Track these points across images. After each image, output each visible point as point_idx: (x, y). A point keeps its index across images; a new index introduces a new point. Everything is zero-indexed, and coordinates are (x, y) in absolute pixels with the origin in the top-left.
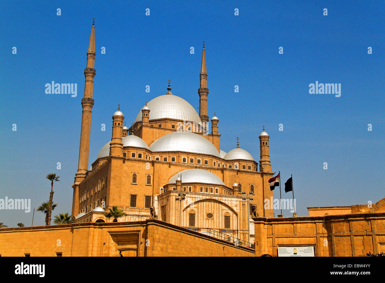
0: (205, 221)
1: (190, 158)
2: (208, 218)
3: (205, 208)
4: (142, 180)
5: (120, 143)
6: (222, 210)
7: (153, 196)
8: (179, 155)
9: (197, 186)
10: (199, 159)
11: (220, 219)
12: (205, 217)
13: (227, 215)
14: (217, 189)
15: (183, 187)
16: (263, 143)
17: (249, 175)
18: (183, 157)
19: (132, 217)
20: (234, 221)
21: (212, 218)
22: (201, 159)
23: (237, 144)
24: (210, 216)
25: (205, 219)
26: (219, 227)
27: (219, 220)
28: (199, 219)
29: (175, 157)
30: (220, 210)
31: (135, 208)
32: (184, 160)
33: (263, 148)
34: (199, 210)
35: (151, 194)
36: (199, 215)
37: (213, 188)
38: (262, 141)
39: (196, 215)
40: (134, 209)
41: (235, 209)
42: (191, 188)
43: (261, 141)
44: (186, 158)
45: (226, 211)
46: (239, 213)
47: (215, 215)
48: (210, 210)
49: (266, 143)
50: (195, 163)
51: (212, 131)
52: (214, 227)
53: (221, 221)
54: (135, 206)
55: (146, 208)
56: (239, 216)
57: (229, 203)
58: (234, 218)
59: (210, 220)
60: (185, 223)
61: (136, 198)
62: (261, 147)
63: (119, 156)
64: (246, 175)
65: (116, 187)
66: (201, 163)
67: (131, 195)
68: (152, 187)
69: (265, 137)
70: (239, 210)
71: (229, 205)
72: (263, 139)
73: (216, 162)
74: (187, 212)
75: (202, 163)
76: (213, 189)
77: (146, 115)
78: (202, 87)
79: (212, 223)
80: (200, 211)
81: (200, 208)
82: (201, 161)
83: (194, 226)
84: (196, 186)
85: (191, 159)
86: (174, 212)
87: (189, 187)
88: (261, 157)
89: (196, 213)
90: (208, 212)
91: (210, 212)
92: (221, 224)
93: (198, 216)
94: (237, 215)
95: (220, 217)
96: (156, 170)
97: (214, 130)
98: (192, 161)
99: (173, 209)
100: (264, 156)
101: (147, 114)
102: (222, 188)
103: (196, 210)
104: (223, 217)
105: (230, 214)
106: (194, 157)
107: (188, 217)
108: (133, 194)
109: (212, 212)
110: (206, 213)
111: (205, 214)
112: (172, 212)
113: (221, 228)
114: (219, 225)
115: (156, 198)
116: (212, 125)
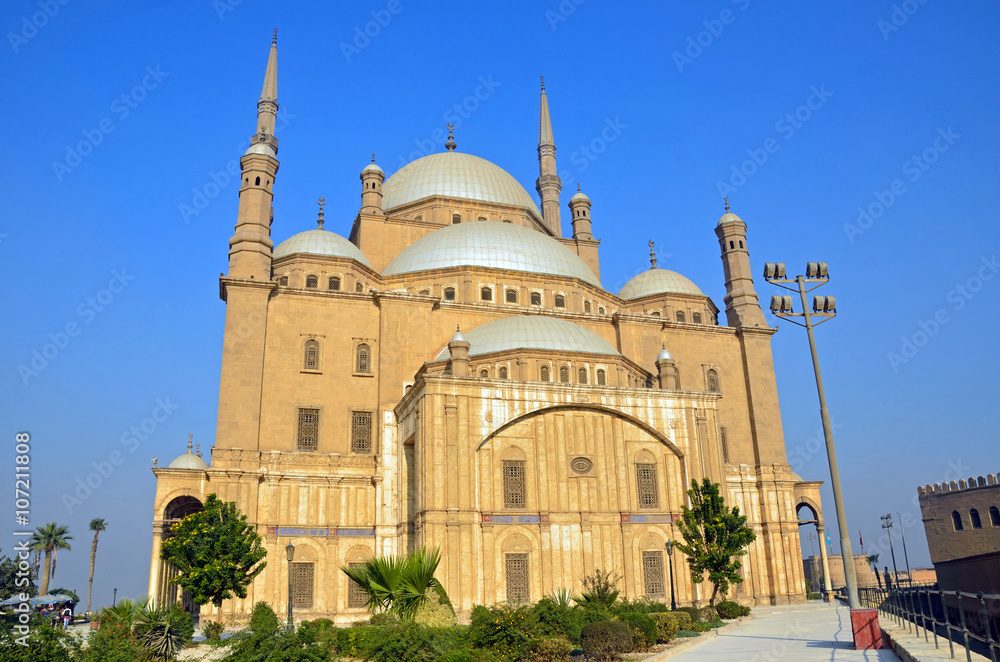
0: (563, 486)
1: (505, 287)
2: (575, 475)
3: (561, 438)
4: (338, 357)
5: (258, 238)
6: (627, 441)
7: (378, 411)
8: (468, 278)
9: (529, 361)
10: (534, 290)
11: (622, 475)
12: (566, 469)
13: (646, 461)
14: (603, 371)
15: (480, 368)
16: (732, 243)
17: (698, 338)
18: (481, 285)
19: (303, 484)
20: (672, 481)
21: (589, 474)
22: (541, 291)
23: (650, 258)
24: (582, 465)
25: (564, 478)
26: (619, 505)
27: (617, 479)
28: (543, 479)
29: (455, 286)
30: (620, 442)
31: (315, 453)
32: (486, 294)
33: (731, 259)
34: (540, 445)
35: (371, 406)
36: (542, 465)
37: (587, 366)
38: (728, 240)
39: (530, 466)
40: (312, 456)
41: (672, 438)
42: (505, 369)
43: (722, 241)
44: (492, 286)
45: (638, 447)
46: (687, 452)
47: (600, 463)
48: (582, 446)
49: (741, 242)
50: (524, 302)
51: (574, 231)
52: (599, 506)
53: (623, 484)
54: (315, 449)
55: (354, 454)
56: (687, 460)
57: (651, 416)
58: (671, 470)
59: (582, 481)
60: (486, 498)
61: (317, 419)
62: (724, 257)
63: (252, 277)
64: (689, 337)
65: (243, 383)
66: (542, 303)
67: (301, 410)
68: (374, 381)
69: (733, 225)
70: (686, 440)
71: (652, 424)
72: (727, 231)
73: (591, 301)
74: (492, 454)
75: (547, 302)
76: (588, 369)
77: (371, 186)
78: (544, 174)
79: (594, 492)
80: (542, 450)
81: (541, 439)
82: (542, 297)
83: (523, 506)
84: (524, 360)
85: (508, 291)
86: (439, 456)
87: (498, 366)
88: (728, 285)
89: (530, 456)
90: (572, 453)
91: (581, 453)
92: (624, 496)
93: (537, 467)
94: (681, 458)
95: (622, 468)
96: (386, 324)
97: (578, 230)
98: (511, 296)
99: (436, 444)
100: (737, 282)
101: (374, 184)
102: (619, 367)
103: (526, 445)
104: (632, 469)
105: (657, 457)
106: (516, 285)
107: (499, 474)
108: (306, 405)
109: (591, 452)
110: (567, 456)
111: (562, 458)
112: (433, 457)
113: (625, 508)
114: (618, 498)
115: (389, 417)
116: (574, 217)
